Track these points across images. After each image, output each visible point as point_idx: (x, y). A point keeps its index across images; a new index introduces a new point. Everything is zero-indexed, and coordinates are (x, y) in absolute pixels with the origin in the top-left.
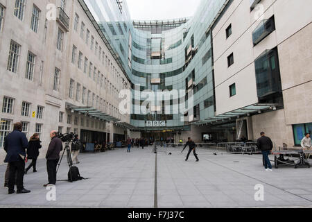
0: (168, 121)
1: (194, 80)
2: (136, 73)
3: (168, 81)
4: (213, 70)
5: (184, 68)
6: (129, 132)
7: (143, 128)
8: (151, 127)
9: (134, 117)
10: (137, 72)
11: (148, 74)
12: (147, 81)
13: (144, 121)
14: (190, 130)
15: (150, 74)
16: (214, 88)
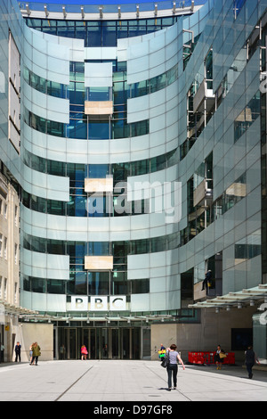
11: (74, 167)
15: (83, 168)
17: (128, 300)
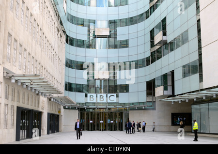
0: (120, 94)
1: (164, 34)
2: (73, 19)
3: (123, 33)
4: (199, 21)
5: (148, 14)
6: (62, 110)
7: (83, 104)
8: (94, 103)
9: (69, 87)
10: (73, 17)
11: (90, 21)
12: (89, 32)
13: (83, 94)
14: (154, 109)
15: (94, 22)
16: (200, 48)
17: (117, 96)
